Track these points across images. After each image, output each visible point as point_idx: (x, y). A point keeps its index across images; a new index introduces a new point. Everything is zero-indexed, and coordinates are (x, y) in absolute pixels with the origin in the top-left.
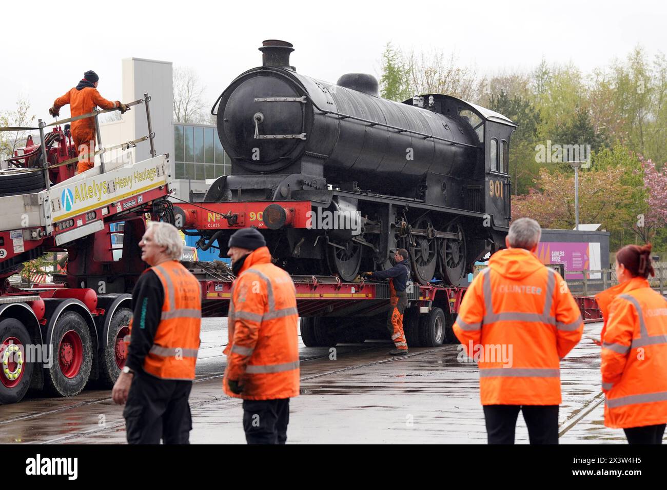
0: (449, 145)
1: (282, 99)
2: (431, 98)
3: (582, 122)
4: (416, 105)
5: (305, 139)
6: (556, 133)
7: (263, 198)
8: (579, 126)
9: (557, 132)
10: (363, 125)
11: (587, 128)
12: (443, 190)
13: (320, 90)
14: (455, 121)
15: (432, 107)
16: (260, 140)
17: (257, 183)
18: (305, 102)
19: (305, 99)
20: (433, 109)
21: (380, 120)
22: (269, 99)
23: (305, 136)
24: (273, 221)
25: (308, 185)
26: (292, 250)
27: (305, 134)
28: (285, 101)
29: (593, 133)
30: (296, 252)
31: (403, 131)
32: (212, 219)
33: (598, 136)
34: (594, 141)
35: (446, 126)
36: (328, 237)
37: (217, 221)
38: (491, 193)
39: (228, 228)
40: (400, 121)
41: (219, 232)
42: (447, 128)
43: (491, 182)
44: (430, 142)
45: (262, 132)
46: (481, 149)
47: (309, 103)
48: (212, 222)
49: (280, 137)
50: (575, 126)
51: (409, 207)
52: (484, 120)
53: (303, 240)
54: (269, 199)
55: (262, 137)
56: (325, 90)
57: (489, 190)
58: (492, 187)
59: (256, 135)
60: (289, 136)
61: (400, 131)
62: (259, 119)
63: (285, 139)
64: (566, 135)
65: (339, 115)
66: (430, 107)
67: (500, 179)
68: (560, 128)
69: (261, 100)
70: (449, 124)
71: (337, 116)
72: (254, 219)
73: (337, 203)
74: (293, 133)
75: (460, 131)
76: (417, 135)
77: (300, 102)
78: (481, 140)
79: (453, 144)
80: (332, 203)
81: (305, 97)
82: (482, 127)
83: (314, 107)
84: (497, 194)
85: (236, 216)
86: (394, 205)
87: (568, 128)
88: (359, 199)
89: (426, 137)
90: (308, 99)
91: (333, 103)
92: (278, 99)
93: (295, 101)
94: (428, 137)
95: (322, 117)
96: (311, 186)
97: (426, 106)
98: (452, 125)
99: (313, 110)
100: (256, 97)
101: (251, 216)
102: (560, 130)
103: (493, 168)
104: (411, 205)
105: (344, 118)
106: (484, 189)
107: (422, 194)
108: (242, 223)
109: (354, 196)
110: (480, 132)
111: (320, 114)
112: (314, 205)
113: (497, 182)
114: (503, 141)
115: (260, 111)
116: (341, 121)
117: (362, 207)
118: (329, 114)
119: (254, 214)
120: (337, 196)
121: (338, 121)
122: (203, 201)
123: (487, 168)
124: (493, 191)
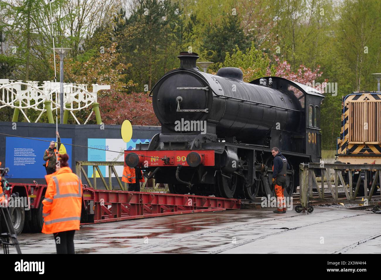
0: (284, 111)
1: (194, 88)
2: (270, 79)
3: (232, 24)
4: (262, 85)
5: (207, 112)
6: (207, 35)
7: (184, 148)
8: (229, 28)
9: (209, 34)
10: (237, 101)
11: (237, 30)
12: (280, 139)
13: (214, 82)
14: (286, 94)
15: (271, 85)
16: (180, 112)
17: (178, 138)
18: (208, 90)
19: (208, 88)
20: (272, 86)
21: (246, 98)
22: (186, 88)
23: (207, 111)
24: (193, 162)
25: (208, 139)
26: (200, 179)
27: (207, 109)
28: (196, 89)
29: (242, 35)
30: (202, 180)
31: (259, 104)
32: (154, 160)
33: (247, 38)
34: (244, 42)
35: (282, 98)
36: (221, 171)
37: (157, 162)
38: (309, 141)
39: (163, 166)
40: (257, 98)
41: (158, 168)
42: (282, 99)
43: (309, 134)
44: (273, 110)
45: (181, 108)
46: (303, 112)
47: (210, 90)
48: (153, 162)
49: (192, 111)
50: (225, 28)
51: (264, 152)
52: (305, 94)
53: (206, 173)
54: (187, 148)
55: (181, 111)
56: (217, 82)
57: (309, 139)
58: (310, 137)
59: (178, 109)
60: (198, 111)
61: (257, 104)
62: (180, 100)
63: (196, 112)
64: (217, 36)
65: (225, 97)
66: (270, 85)
67: (314, 131)
68: (211, 30)
69: (181, 88)
70: (284, 97)
71: (224, 97)
72: (180, 160)
73: (227, 150)
74: (200, 108)
75: (290, 101)
76: (266, 106)
77: (205, 90)
78: (303, 106)
79: (287, 110)
80: (224, 151)
81: (208, 87)
82: (304, 97)
83: (213, 93)
84: (313, 142)
85: (169, 159)
86: (256, 151)
87: (219, 30)
88: (238, 148)
89: (271, 107)
90: (209, 88)
91: (222, 89)
92: (191, 88)
93: (201, 90)
94: (273, 107)
95: (216, 98)
96: (210, 140)
97: (268, 85)
98: (285, 98)
99: (212, 95)
100: (178, 87)
101: (178, 159)
102: (212, 32)
103: (311, 125)
104: (265, 150)
105: (228, 98)
106: (305, 138)
107: (268, 142)
108: (172, 163)
109: (236, 146)
110: (302, 101)
111: (216, 97)
112: (216, 153)
113: (313, 134)
114: (317, 107)
115: (180, 95)
116: (226, 100)
117: (240, 153)
118: (220, 97)
119: (180, 157)
120: (227, 146)
121: (225, 100)
122: (148, 149)
123: (307, 124)
124: (310, 139)
